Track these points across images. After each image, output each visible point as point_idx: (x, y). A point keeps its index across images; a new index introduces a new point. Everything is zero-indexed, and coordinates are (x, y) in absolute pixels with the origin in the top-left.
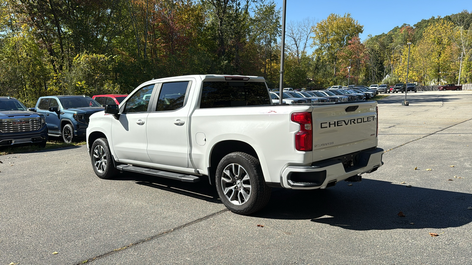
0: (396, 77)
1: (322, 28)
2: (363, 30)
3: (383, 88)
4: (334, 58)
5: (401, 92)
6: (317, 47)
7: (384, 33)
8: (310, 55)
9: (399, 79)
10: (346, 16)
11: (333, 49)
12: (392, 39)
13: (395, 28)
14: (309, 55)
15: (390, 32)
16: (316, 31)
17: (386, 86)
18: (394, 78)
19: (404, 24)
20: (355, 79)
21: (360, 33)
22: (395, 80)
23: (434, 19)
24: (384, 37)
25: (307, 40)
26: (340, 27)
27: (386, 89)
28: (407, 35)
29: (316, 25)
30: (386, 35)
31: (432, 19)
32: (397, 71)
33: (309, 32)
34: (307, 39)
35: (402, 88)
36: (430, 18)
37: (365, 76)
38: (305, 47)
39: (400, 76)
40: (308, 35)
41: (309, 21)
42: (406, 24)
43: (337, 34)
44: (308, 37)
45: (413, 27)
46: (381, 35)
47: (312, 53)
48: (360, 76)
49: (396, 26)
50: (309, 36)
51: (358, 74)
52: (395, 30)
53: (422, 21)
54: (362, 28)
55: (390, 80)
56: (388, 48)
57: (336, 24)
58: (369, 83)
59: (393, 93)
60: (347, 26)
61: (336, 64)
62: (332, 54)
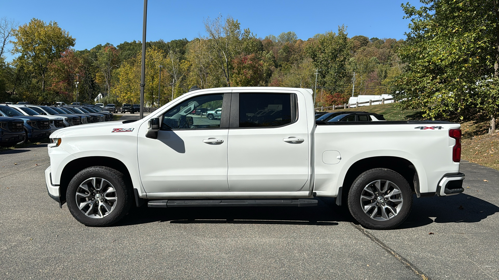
0: (115, 97)
1: (25, 33)
2: (75, 43)
3: (111, 107)
4: (42, 70)
5: (130, 113)
6: (20, 54)
7: (86, 50)
8: (10, 63)
9: (118, 99)
10: (52, 24)
11: (41, 60)
12: (96, 57)
13: (98, 45)
14: (8, 62)
15: (93, 49)
16: (17, 35)
17: (114, 106)
18: (112, 98)
19: (107, 43)
20: (69, 96)
21: (72, 47)
22: (113, 100)
23: (136, 43)
24: (88, 54)
25: (4, 45)
26: (49, 36)
27: (115, 108)
28: (112, 55)
29: (18, 29)
30: (89, 52)
31: (134, 42)
32: (115, 92)
33: (6, 34)
34: (4, 43)
35: (131, 109)
36: (132, 42)
37: (79, 94)
38: (2, 52)
39: (117, 96)
40: (5, 38)
41: (7, 22)
42: (110, 44)
43: (45, 42)
44: (5, 40)
45: (117, 48)
46: (84, 51)
47: (13, 61)
48: (74, 93)
49: (99, 44)
50: (7, 39)
51: (72, 91)
52: (99, 47)
53: (124, 43)
54: (74, 41)
55: (108, 99)
56: (92, 66)
57: (44, 32)
58: (85, 101)
59: (121, 113)
60: (57, 37)
61: (44, 77)
62: (38, 65)
